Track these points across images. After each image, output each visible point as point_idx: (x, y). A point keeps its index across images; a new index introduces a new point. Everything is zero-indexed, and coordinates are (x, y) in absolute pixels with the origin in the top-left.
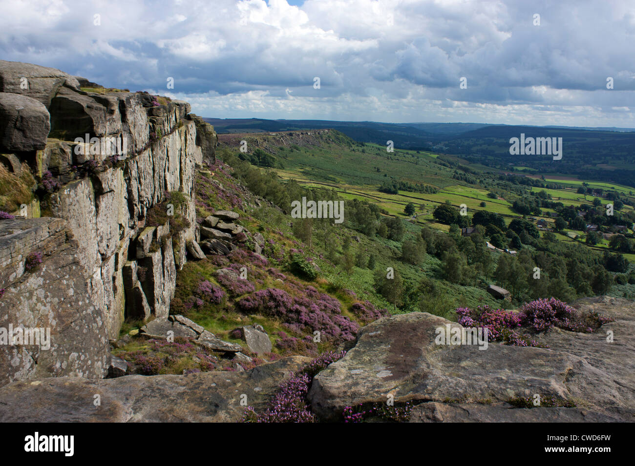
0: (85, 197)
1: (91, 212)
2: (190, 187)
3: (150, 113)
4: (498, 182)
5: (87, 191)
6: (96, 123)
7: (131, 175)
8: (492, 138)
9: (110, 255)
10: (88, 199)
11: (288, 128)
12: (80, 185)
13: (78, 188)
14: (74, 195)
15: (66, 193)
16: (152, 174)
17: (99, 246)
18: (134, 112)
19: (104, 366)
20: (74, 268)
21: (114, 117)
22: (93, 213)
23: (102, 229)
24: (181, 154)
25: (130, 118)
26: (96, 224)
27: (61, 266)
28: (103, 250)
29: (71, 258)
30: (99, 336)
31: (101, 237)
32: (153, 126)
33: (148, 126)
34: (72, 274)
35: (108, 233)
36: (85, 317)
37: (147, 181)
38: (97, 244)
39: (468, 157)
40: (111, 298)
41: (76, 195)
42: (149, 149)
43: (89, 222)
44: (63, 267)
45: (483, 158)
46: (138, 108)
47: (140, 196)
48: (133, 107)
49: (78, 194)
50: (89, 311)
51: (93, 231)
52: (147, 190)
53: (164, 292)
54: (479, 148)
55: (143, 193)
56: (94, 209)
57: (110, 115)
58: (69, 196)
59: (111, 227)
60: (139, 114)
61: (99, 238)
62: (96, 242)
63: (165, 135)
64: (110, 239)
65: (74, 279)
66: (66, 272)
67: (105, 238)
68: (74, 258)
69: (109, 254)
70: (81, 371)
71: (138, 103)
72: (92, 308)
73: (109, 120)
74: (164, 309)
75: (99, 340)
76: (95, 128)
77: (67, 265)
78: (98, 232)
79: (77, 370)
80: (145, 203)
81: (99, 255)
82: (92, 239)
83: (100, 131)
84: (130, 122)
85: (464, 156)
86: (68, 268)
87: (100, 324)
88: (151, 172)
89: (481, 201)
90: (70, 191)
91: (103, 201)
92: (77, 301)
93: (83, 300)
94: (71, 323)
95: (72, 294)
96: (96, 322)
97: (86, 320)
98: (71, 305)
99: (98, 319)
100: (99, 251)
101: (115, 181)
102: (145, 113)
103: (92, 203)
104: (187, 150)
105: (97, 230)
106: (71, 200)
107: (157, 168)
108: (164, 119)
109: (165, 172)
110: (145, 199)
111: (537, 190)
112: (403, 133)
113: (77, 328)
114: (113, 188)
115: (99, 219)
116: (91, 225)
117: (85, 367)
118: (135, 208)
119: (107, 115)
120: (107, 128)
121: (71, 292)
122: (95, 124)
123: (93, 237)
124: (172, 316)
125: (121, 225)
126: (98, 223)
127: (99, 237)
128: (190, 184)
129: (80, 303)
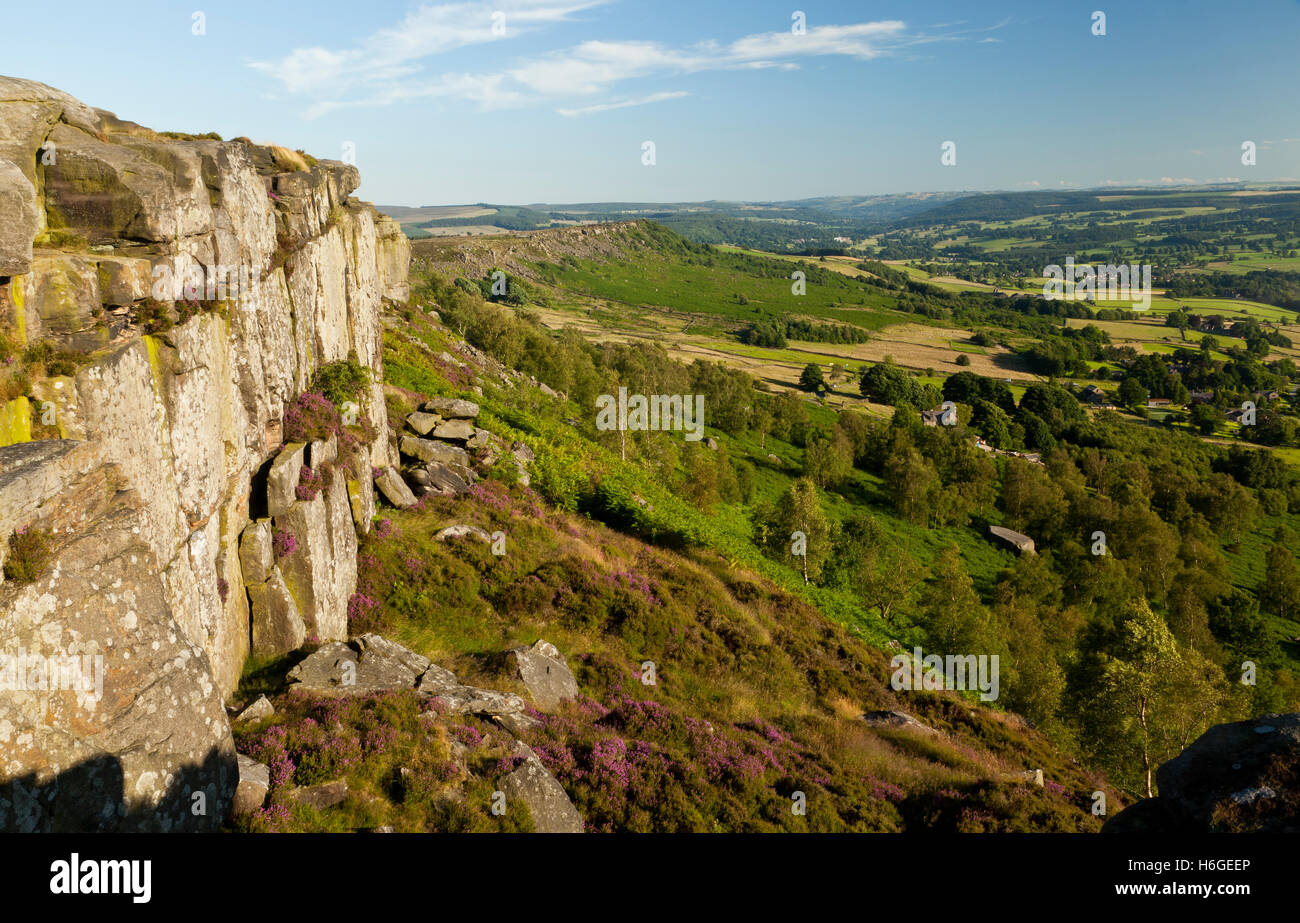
0: (140, 385)
1: (155, 418)
2: (370, 353)
3: (274, 188)
4: (992, 312)
5: (142, 371)
6: (151, 208)
7: (245, 329)
8: (975, 222)
9: (207, 514)
10: (148, 388)
11: (553, 221)
12: (125, 355)
13: (121, 363)
14: (113, 382)
15: (92, 377)
16: (290, 327)
17: (180, 494)
18: (239, 183)
19: (223, 792)
20: (134, 559)
21: (193, 196)
22: (162, 420)
23: (186, 456)
24: (347, 279)
25: (230, 197)
26: (171, 444)
27: (100, 558)
28: (191, 504)
29: (125, 537)
30: (208, 720)
31: (185, 474)
32: (284, 216)
33: (273, 215)
34: (130, 575)
35: (201, 463)
36: (170, 679)
37: (281, 340)
38: (175, 492)
39: (928, 263)
40: (217, 610)
41: (118, 382)
42: (280, 270)
43: (153, 442)
44: (106, 560)
45: (958, 264)
46: (247, 175)
47: (267, 378)
48: (235, 171)
49: (122, 378)
50: (179, 663)
51: (165, 463)
52: (281, 362)
53: (334, 586)
54: (949, 243)
55: (273, 370)
56: (163, 411)
57: (182, 192)
58: (100, 383)
59: (205, 450)
60: (250, 189)
61: (179, 478)
62: (174, 486)
63: (311, 238)
64: (205, 477)
65: (137, 589)
66: (114, 573)
67: (194, 475)
68: (134, 537)
69: (205, 510)
70: (166, 815)
71: (245, 164)
72: (185, 654)
73: (182, 203)
74: (335, 622)
75: (209, 729)
76: (149, 221)
77: (116, 556)
78: (177, 463)
79: (158, 814)
80: (279, 391)
81: (182, 515)
82: (164, 481)
83: (163, 228)
84: (231, 207)
85: (918, 262)
86: (118, 563)
87: (208, 689)
88: (288, 321)
89: (958, 354)
90: (101, 372)
91: (183, 391)
92: (146, 642)
93: (164, 638)
94: (136, 697)
95: (133, 626)
96: (197, 687)
97: (172, 687)
98: (133, 653)
99: (203, 680)
100: (181, 506)
101: (208, 344)
102: (264, 188)
103: (158, 398)
104: (359, 272)
105: (174, 458)
106: (105, 393)
107: (299, 313)
108: (304, 201)
109: (316, 320)
110: (279, 382)
111: (1077, 324)
112: (789, 222)
113: (152, 708)
114: (203, 359)
115: (177, 434)
116: (159, 448)
117: (177, 803)
118: (259, 403)
119: (177, 191)
120: (179, 222)
121: (131, 620)
122: (148, 211)
123: (165, 475)
124: (356, 639)
125: (228, 444)
126: (175, 443)
127: (180, 474)
128: (371, 347)
129: (156, 646)
